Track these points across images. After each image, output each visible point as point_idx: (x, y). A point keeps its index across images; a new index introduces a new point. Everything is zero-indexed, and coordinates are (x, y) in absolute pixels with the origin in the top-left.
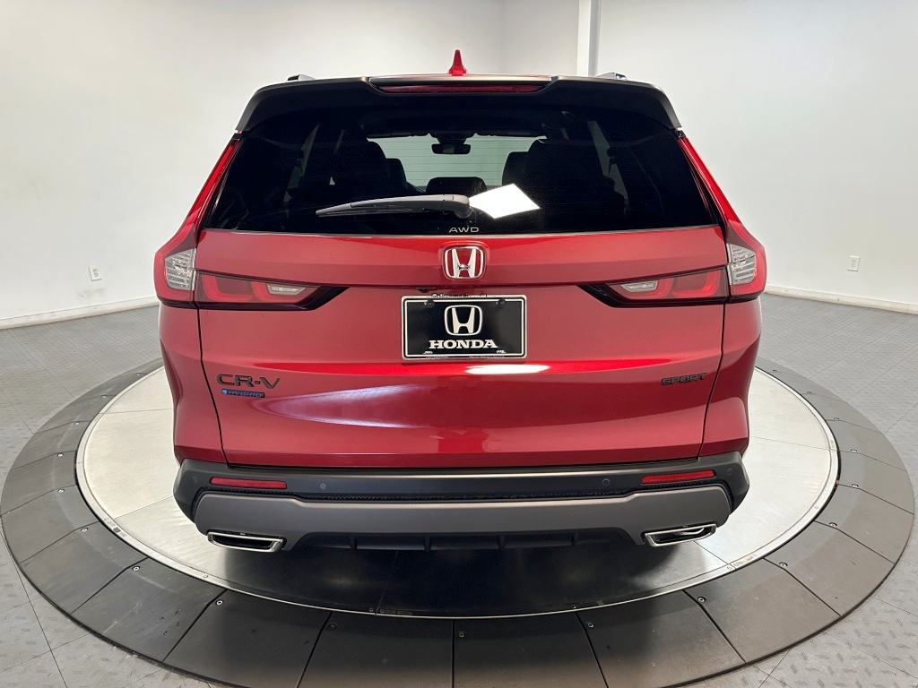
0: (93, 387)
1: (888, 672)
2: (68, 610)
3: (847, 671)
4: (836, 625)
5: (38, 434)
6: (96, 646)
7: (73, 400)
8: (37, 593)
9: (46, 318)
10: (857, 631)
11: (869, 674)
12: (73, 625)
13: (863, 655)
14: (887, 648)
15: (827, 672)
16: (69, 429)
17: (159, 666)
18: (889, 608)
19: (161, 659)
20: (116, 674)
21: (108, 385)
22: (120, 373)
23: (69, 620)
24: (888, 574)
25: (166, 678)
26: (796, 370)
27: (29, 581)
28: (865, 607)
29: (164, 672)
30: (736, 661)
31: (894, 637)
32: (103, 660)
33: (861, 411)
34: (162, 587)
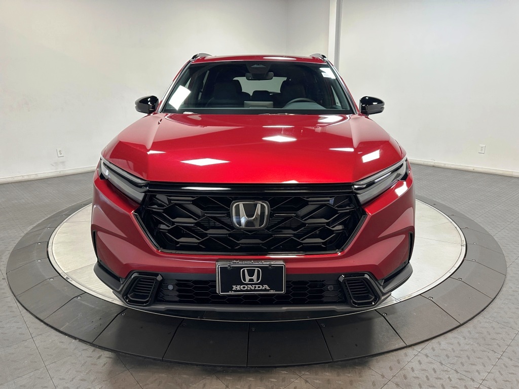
0: (58, 211)
1: (484, 351)
2: (42, 318)
3: (461, 350)
4: (457, 329)
5: (27, 234)
6: (56, 336)
7: (47, 218)
8: (25, 310)
9: (33, 177)
10: (469, 331)
11: (474, 352)
12: (45, 326)
13: (472, 343)
14: (485, 340)
15: (451, 351)
16: (45, 231)
17: (90, 345)
18: (488, 321)
19: (91, 341)
20: (67, 349)
21: (66, 210)
22: (73, 205)
23: (42, 323)
24: (489, 304)
25: (94, 351)
26: (447, 205)
27: (21, 304)
28: (475, 320)
29: (93, 348)
30: (402, 344)
31: (489, 334)
32: (60, 342)
33: (481, 225)
34: (93, 306)
